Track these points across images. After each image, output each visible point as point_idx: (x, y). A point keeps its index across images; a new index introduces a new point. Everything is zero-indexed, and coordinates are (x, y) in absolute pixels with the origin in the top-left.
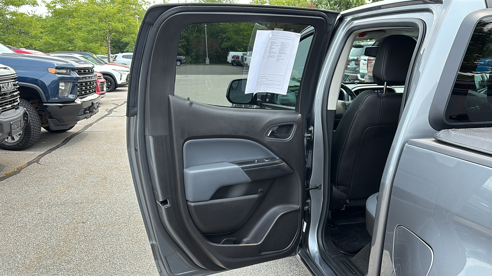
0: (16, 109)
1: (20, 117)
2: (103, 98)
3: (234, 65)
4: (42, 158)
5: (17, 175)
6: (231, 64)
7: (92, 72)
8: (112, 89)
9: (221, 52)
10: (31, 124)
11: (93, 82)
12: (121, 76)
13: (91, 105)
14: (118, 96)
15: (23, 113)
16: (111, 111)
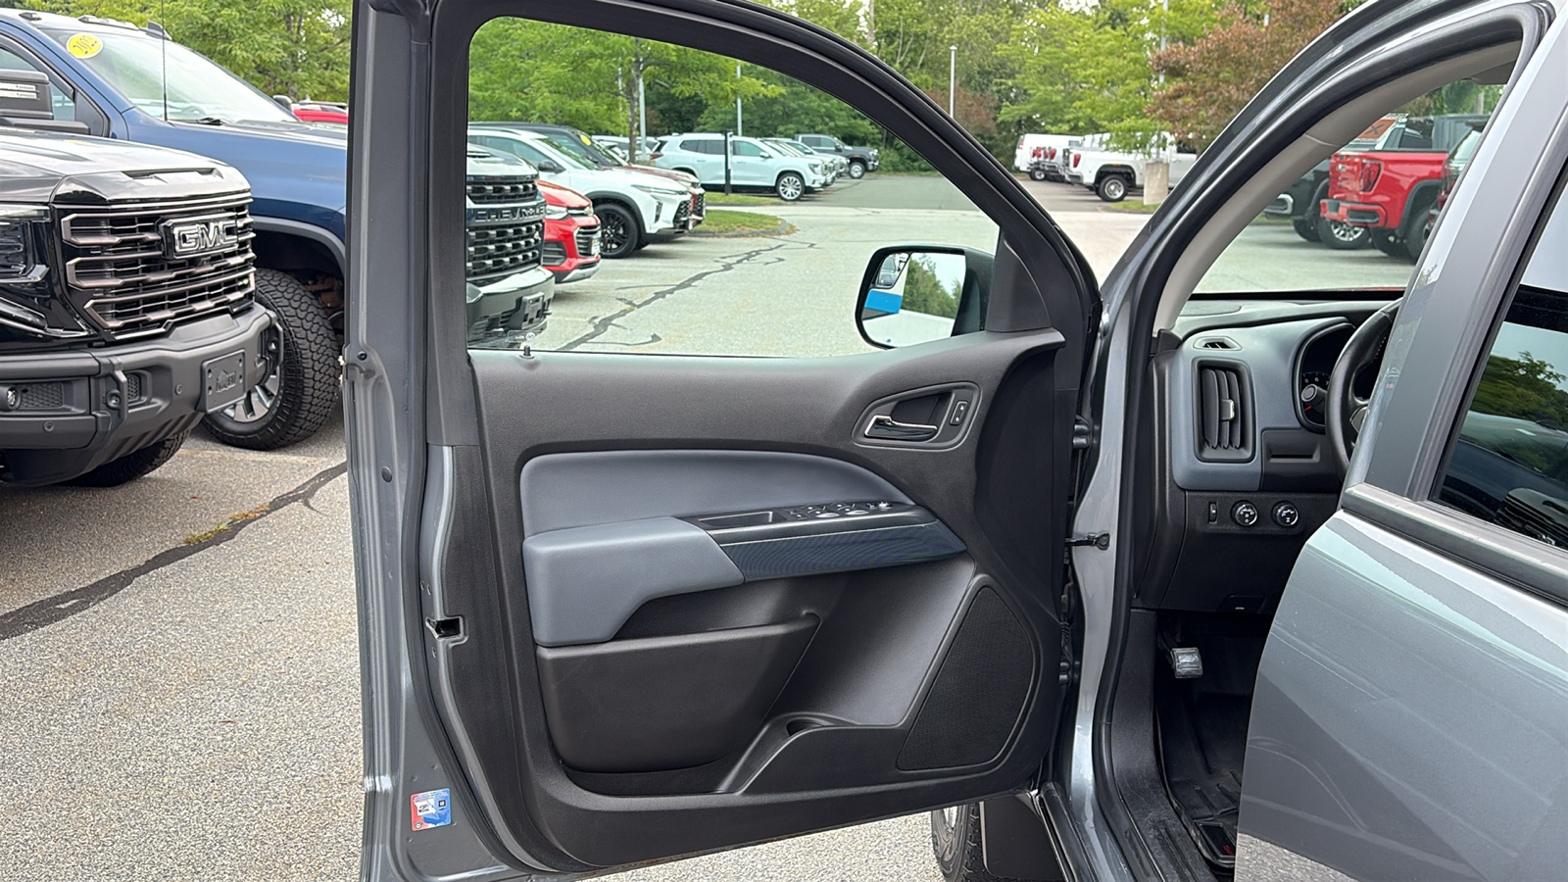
0: (234, 315)
1: (242, 343)
2: (589, 277)
3: (1038, 177)
4: (328, 485)
5: (221, 545)
6: (1028, 176)
7: (532, 194)
8: (627, 250)
9: (995, 135)
10: (304, 365)
11: (529, 230)
12: (659, 208)
13: (514, 307)
14: (641, 272)
15: (260, 328)
16: (606, 323)
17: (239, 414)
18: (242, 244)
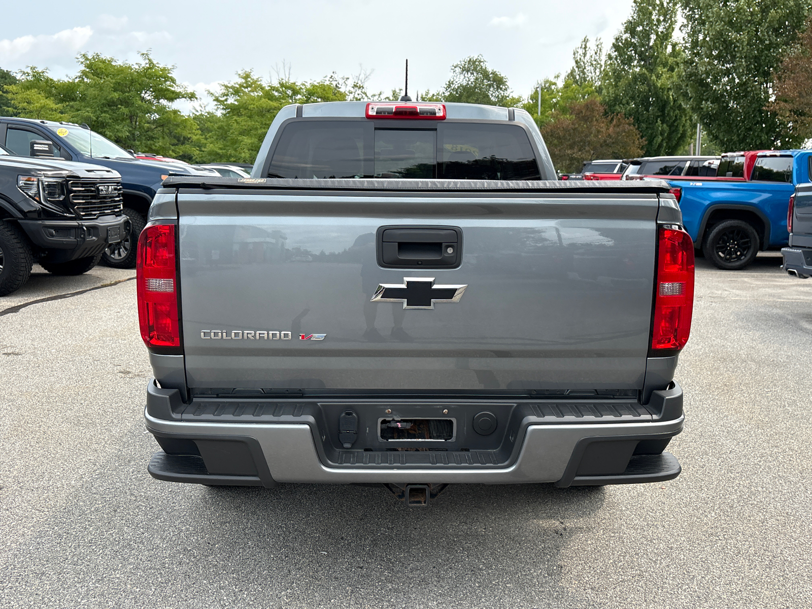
0: (117, 216)
1: (119, 224)
15: (124, 221)
17: (116, 256)
18: (119, 194)
